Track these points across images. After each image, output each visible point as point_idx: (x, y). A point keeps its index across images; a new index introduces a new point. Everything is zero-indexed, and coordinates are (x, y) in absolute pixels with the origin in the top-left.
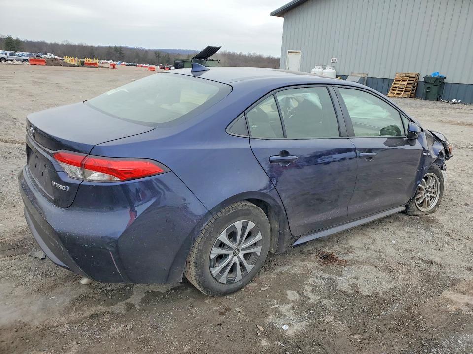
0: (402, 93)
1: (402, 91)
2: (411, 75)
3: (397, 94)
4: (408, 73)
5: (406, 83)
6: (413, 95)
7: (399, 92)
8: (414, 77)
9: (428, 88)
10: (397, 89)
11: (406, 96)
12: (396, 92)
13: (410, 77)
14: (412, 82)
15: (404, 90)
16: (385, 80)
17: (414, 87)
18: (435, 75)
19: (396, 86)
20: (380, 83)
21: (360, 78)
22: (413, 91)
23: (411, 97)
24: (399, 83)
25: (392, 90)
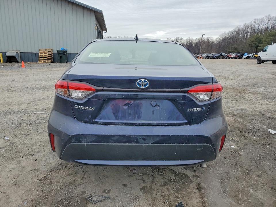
0: (47, 60)
1: (46, 59)
2: (48, 50)
3: (44, 61)
4: (47, 49)
5: (47, 54)
6: (53, 61)
7: (45, 60)
8: (51, 51)
9: (61, 56)
10: (43, 58)
11: (49, 62)
12: (43, 60)
13: (48, 51)
14: (50, 54)
15: (47, 58)
16: (33, 53)
17: (52, 56)
18: (63, 49)
19: (42, 56)
20: (30, 56)
21: (16, 53)
22: (52, 59)
23: (52, 62)
24: (43, 55)
25: (40, 59)
